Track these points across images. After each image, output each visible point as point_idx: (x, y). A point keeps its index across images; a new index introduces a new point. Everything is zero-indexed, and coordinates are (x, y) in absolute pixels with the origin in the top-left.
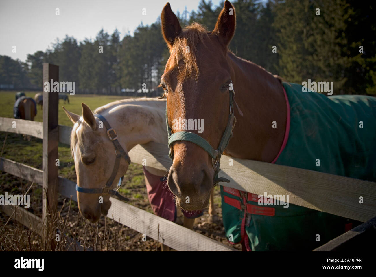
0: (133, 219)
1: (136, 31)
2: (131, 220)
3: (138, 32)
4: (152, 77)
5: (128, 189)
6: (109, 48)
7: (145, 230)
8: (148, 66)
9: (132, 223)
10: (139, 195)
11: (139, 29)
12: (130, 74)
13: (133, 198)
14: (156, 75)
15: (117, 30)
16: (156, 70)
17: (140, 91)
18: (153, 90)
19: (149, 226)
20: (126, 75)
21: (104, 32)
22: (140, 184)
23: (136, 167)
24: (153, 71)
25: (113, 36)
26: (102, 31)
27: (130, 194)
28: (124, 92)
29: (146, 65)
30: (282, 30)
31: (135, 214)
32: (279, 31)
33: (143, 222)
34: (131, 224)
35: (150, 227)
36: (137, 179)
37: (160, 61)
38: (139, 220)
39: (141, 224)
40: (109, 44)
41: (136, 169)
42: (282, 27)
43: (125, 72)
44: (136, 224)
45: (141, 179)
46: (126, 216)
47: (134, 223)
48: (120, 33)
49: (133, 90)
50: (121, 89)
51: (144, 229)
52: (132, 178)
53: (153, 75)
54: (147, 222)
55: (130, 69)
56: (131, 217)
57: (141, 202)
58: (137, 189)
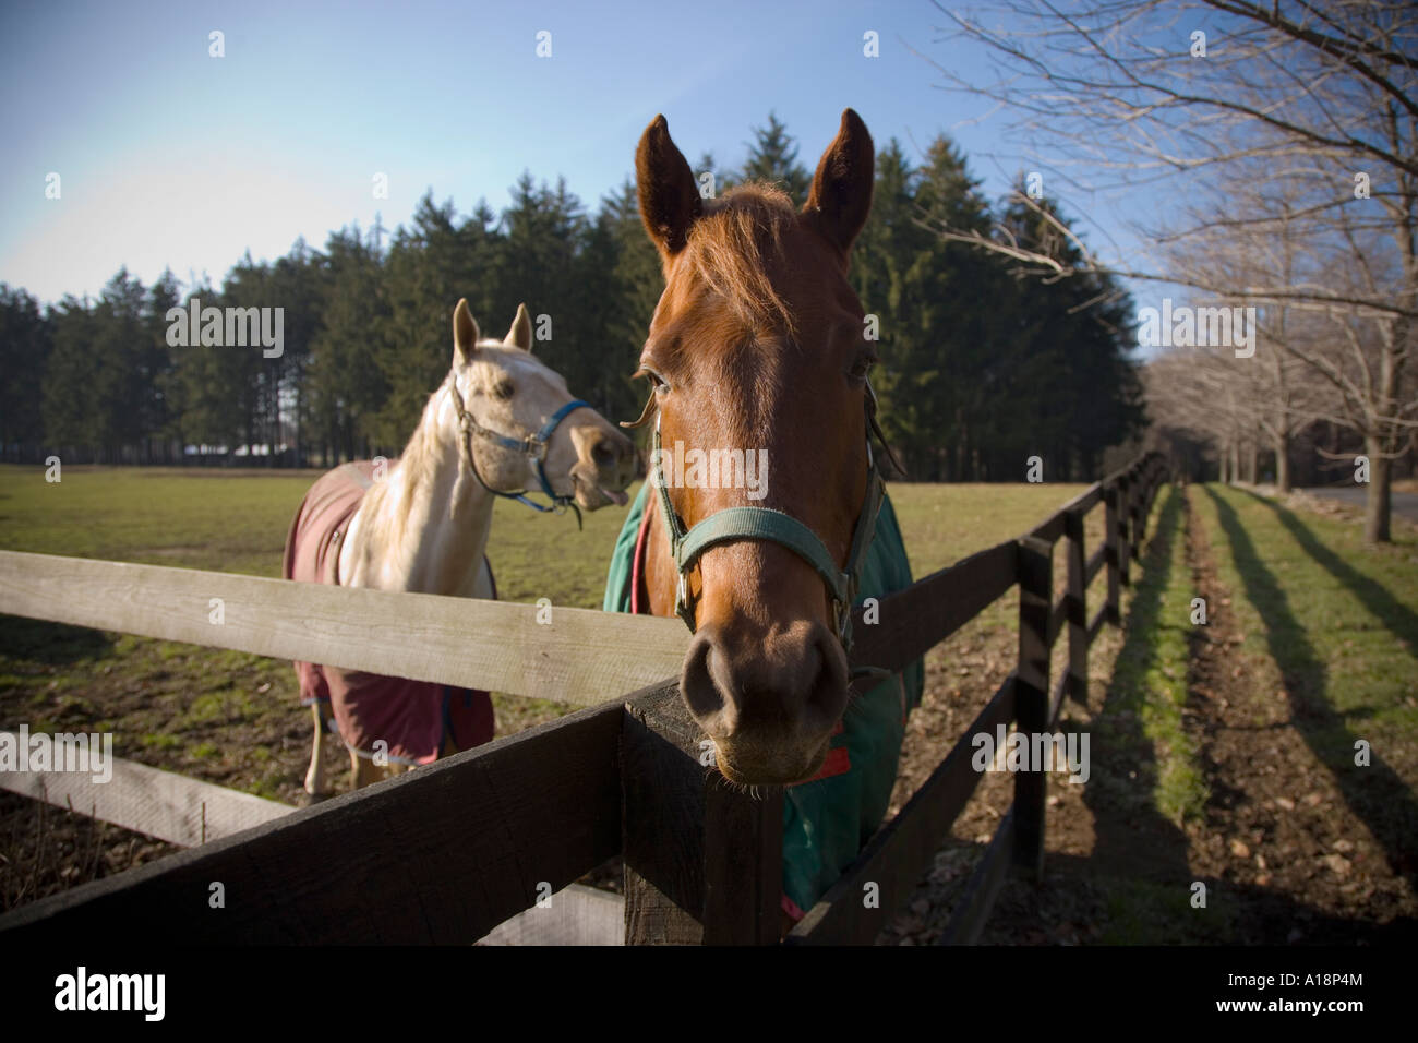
0: (142, 802)
1: (230, 277)
2: (133, 806)
3: (235, 280)
4: (278, 411)
5: (176, 732)
6: (145, 324)
7: (177, 828)
8: (268, 378)
9: (139, 814)
10: (208, 745)
11: (239, 271)
12: (210, 401)
13: (190, 758)
14: (292, 403)
15: (168, 273)
16: (291, 390)
17: (243, 451)
18: (283, 447)
19: (186, 817)
20: (200, 405)
21: (130, 279)
22: (214, 717)
23: (210, 668)
24: (281, 393)
25: (159, 290)
26: (124, 275)
27: (181, 748)
28: (192, 456)
29: (261, 378)
30: (640, 286)
31: (145, 786)
32: (632, 288)
33: (170, 807)
34: (135, 818)
35: (191, 817)
36: (209, 702)
37: (303, 364)
38: (157, 803)
39: (164, 815)
40: (143, 313)
41: (208, 674)
42: (638, 278)
43: (196, 395)
44: (152, 815)
45: (219, 701)
46: (119, 797)
47: (145, 813)
48: (179, 283)
49: (223, 450)
50: (184, 446)
51: (173, 826)
52: (190, 701)
53: (282, 403)
54: (181, 804)
55: (211, 387)
56: (133, 799)
57: (214, 767)
58: (206, 732)
